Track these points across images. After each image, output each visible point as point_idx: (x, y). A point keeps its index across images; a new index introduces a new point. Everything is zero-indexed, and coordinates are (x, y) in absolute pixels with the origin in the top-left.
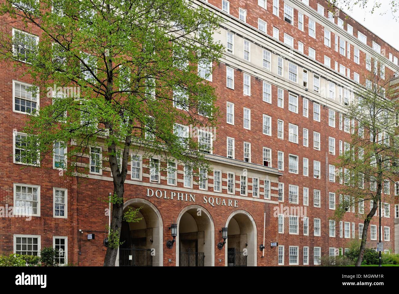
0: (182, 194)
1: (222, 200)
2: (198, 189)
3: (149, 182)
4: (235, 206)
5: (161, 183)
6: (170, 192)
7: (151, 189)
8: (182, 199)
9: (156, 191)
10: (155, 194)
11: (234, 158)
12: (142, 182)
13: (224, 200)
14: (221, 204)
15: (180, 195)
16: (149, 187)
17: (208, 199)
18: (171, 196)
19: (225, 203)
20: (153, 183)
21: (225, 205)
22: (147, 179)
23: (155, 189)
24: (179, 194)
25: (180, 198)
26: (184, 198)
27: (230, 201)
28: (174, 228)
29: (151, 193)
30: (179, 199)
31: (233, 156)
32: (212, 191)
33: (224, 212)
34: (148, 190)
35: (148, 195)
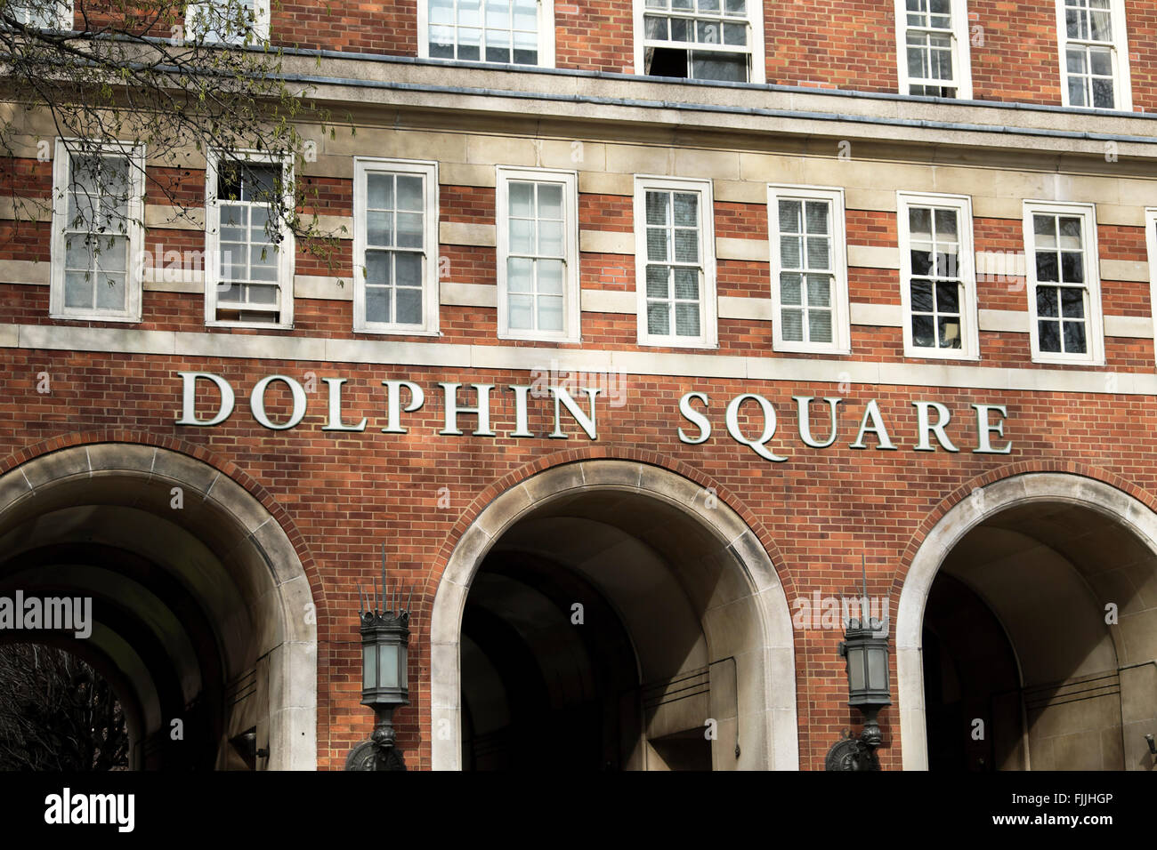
0: (483, 390)
1: (850, 409)
2: (630, 340)
3: (198, 325)
4: (985, 446)
5: (302, 327)
6: (374, 383)
7: (216, 371)
8: (484, 427)
9: (252, 386)
10: (243, 402)
11: (965, 92)
12: (136, 327)
13: (872, 407)
14: (845, 435)
15: (467, 395)
16: (195, 361)
17: (716, 414)
18: (383, 413)
19: (880, 427)
20: (230, 331)
21: (885, 442)
22: (186, 304)
23: (241, 370)
24: (450, 389)
25: (467, 419)
26: (504, 416)
27: (933, 411)
28: (374, 642)
29: (208, 400)
30: (451, 427)
31: (962, 82)
32: (764, 347)
33: (883, 499)
34: (189, 380)
35: (189, 417)
